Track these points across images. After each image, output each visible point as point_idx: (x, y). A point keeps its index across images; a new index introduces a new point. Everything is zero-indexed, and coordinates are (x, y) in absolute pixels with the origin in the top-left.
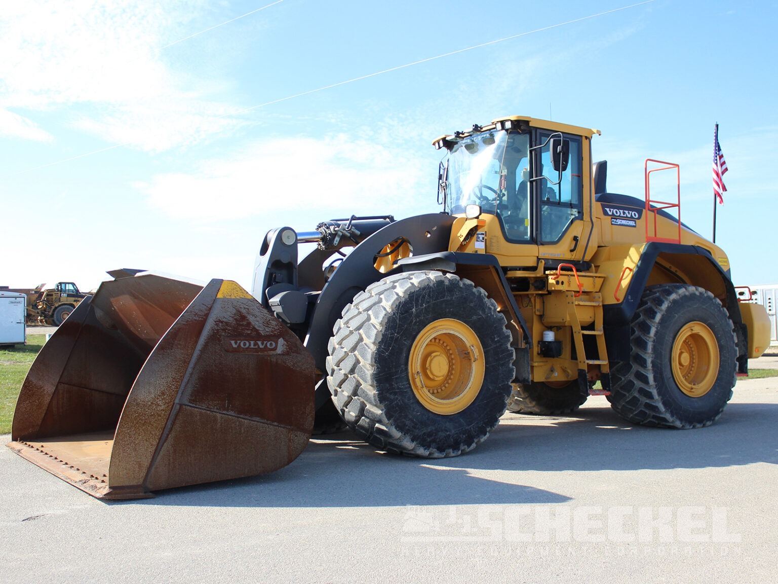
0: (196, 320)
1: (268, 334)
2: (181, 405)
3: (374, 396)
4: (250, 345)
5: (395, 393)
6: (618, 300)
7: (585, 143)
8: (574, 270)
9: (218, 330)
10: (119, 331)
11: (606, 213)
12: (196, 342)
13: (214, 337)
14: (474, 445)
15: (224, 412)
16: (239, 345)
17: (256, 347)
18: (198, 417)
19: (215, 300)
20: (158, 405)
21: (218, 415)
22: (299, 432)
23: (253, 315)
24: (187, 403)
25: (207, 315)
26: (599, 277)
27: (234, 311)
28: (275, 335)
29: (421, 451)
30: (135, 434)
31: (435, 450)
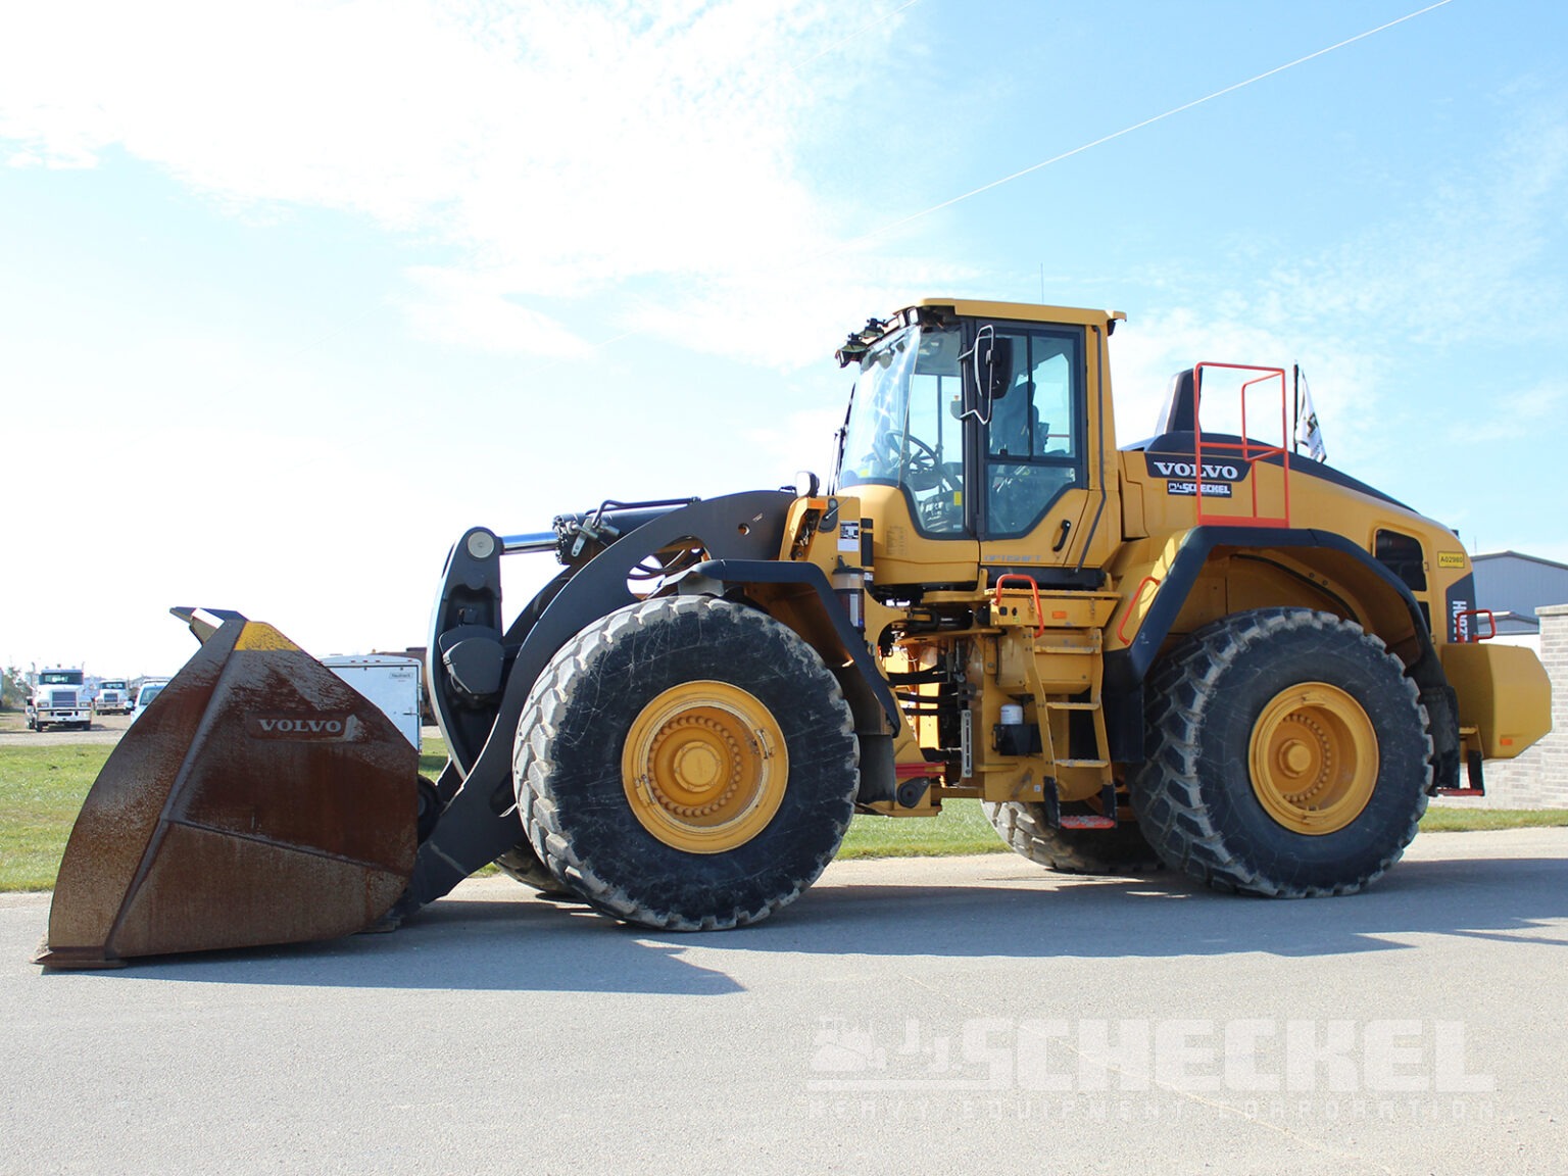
0: (196, 686)
1: (328, 708)
2: (171, 823)
3: (552, 818)
4: (294, 727)
5: (593, 813)
6: (1125, 641)
8: (1033, 586)
9: (236, 702)
12: (198, 721)
13: (230, 714)
14: (764, 911)
15: (248, 836)
16: (275, 727)
17: (306, 730)
18: (201, 843)
19: (231, 654)
20: (132, 822)
21: (236, 840)
22: (385, 873)
23: (300, 678)
24: (183, 820)
25: (216, 679)
26: (1106, 599)
27: (267, 672)
28: (340, 711)
29: (649, 916)
30: (91, 867)
31: (679, 916)
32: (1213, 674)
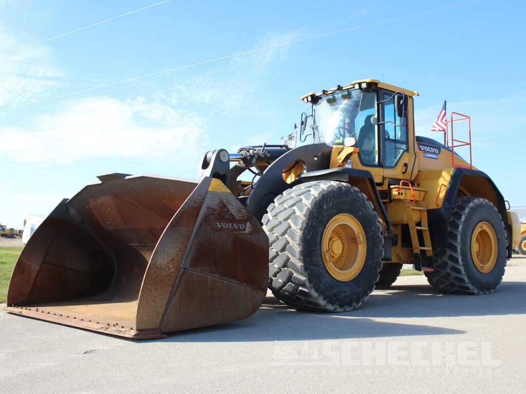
0: (195, 206)
1: (240, 218)
2: (185, 269)
3: (301, 267)
4: (229, 226)
5: (314, 265)
6: (438, 206)
7: (410, 100)
8: (410, 185)
9: (208, 214)
10: (86, 225)
11: (420, 149)
12: (195, 222)
13: (206, 219)
14: (360, 303)
15: (212, 275)
16: (222, 226)
17: (233, 228)
18: (196, 278)
19: (207, 192)
20: (170, 268)
21: (208, 277)
22: (259, 291)
23: (231, 205)
24: (188, 267)
25: (202, 203)
26: (423, 191)
27: (219, 201)
28: (244, 220)
29: (330, 307)
30: (154, 290)
31: (337, 306)
32: (463, 218)
